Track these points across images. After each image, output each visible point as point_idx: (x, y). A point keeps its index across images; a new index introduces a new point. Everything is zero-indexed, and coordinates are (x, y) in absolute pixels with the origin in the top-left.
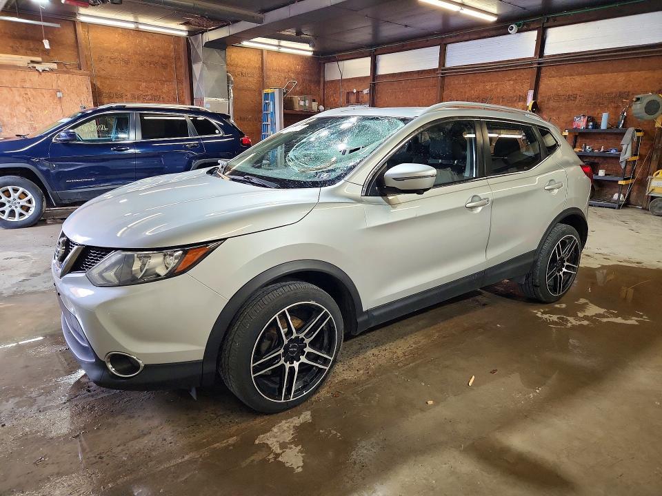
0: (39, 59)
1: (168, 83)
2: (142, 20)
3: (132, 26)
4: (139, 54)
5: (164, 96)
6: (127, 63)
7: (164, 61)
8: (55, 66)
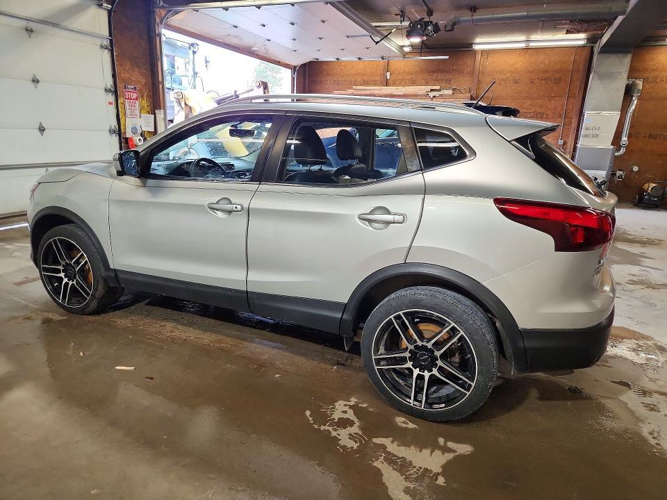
0: (438, 87)
1: (557, 99)
2: (533, 37)
3: (523, 45)
4: (528, 72)
5: (549, 112)
6: (516, 82)
7: (557, 76)
8: (450, 92)
